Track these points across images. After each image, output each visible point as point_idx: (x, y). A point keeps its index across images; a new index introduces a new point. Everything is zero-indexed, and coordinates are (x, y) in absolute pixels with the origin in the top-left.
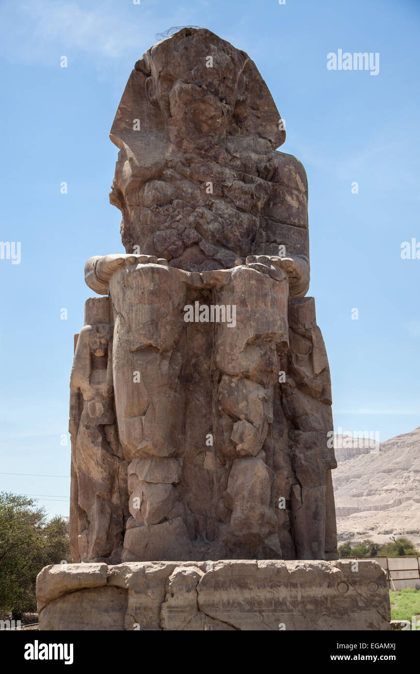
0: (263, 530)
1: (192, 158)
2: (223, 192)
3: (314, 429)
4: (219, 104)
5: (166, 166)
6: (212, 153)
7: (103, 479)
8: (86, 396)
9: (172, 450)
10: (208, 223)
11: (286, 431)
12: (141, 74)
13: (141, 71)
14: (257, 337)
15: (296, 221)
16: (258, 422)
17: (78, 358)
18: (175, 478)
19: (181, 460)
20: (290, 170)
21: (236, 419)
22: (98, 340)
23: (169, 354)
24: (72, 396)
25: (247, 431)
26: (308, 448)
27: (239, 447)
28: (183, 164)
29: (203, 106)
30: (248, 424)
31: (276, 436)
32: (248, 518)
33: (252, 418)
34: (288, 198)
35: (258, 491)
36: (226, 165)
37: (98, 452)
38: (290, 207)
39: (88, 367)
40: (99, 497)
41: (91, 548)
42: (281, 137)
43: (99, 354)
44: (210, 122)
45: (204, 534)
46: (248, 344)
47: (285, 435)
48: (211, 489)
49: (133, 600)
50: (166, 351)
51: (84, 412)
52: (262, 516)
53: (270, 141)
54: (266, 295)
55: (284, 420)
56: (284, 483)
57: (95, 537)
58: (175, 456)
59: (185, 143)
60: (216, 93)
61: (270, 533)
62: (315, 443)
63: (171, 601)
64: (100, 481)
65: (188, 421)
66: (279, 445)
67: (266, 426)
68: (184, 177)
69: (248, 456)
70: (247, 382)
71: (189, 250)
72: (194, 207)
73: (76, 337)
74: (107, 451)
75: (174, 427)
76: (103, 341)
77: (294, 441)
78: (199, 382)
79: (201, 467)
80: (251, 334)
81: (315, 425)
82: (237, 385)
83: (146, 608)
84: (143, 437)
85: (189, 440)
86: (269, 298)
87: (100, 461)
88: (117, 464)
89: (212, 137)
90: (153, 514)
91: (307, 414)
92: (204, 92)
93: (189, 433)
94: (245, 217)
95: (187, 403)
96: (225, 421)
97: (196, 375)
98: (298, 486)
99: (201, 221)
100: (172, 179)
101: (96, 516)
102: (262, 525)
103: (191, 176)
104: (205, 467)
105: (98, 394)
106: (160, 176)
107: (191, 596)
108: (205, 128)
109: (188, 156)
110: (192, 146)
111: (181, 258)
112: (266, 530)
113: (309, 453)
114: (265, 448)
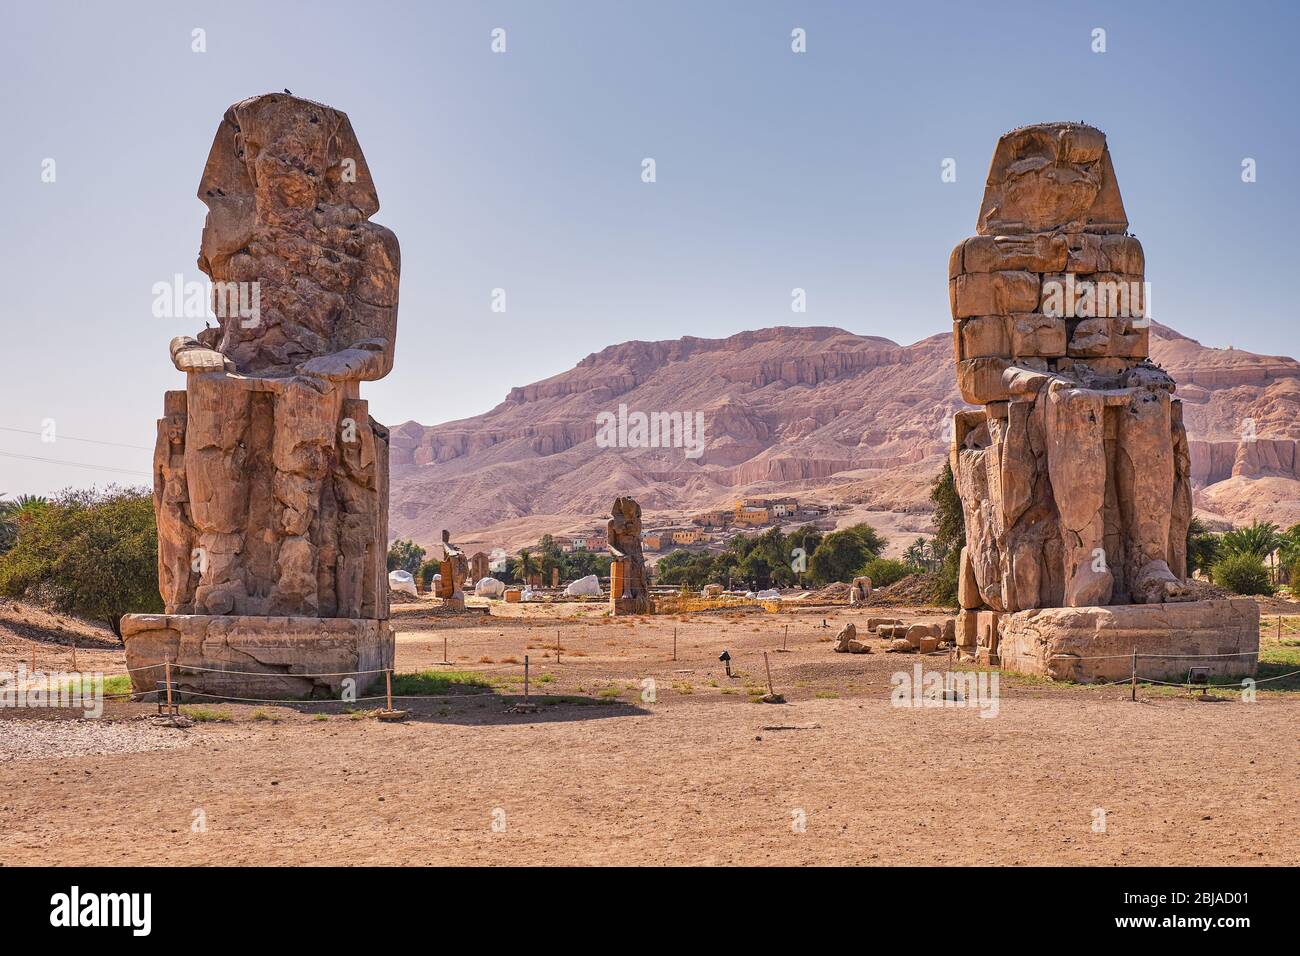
0: (304, 590)
1: (278, 233)
2: (307, 269)
3: (357, 512)
4: (305, 177)
5: (251, 239)
6: (299, 227)
7: (182, 545)
8: (167, 478)
9: (234, 528)
10: (292, 304)
11: (336, 512)
12: (230, 126)
13: (230, 123)
14: (303, 443)
15: (380, 302)
16: (302, 511)
17: (159, 443)
18: (237, 549)
19: (243, 535)
20: (377, 248)
21: (287, 507)
22: (175, 430)
23: (232, 451)
24: (155, 476)
25: (293, 518)
26: (353, 527)
27: (287, 529)
28: (269, 239)
29: (287, 181)
30: (294, 512)
31: (326, 517)
32: (291, 581)
33: (297, 507)
34: (373, 278)
35: (299, 563)
36: (313, 241)
37: (178, 523)
38: (375, 287)
39: (168, 453)
40: (179, 558)
41: (175, 595)
42: (374, 206)
43: (177, 442)
44: (295, 196)
45: (261, 592)
46: (296, 447)
47: (335, 516)
48: (269, 558)
49: (183, 638)
50: (229, 449)
51: (165, 491)
52: (303, 580)
53: (361, 212)
54: (311, 408)
55: (335, 504)
56: (330, 554)
57: (176, 588)
58: (238, 532)
59: (271, 216)
60: (301, 167)
61: (310, 593)
62: (358, 524)
63: (208, 640)
64: (180, 547)
65: (251, 503)
66: (328, 525)
67: (312, 513)
68: (270, 252)
69: (295, 535)
70: (296, 477)
71: (271, 331)
72: (278, 286)
73: (159, 421)
74: (185, 523)
75: (236, 511)
76: (180, 431)
77: (341, 522)
78: (263, 470)
79: (260, 539)
80: (298, 441)
81: (360, 509)
82: (287, 480)
83: (191, 643)
84: (208, 519)
85: (251, 518)
86: (314, 411)
87: (180, 531)
88: (194, 534)
89: (298, 210)
90: (218, 576)
91: (353, 500)
92: (288, 168)
93: (252, 512)
94: (327, 296)
95: (250, 490)
96: (278, 507)
97: (259, 464)
98: (342, 557)
99: (284, 302)
100: (258, 256)
101: (177, 574)
102: (303, 587)
103: (277, 252)
104: (265, 540)
105: (177, 476)
106: (245, 250)
107: (222, 637)
108: (291, 201)
109: (274, 231)
110: (278, 220)
111: (263, 339)
112: (306, 590)
113: (353, 531)
114: (310, 529)
